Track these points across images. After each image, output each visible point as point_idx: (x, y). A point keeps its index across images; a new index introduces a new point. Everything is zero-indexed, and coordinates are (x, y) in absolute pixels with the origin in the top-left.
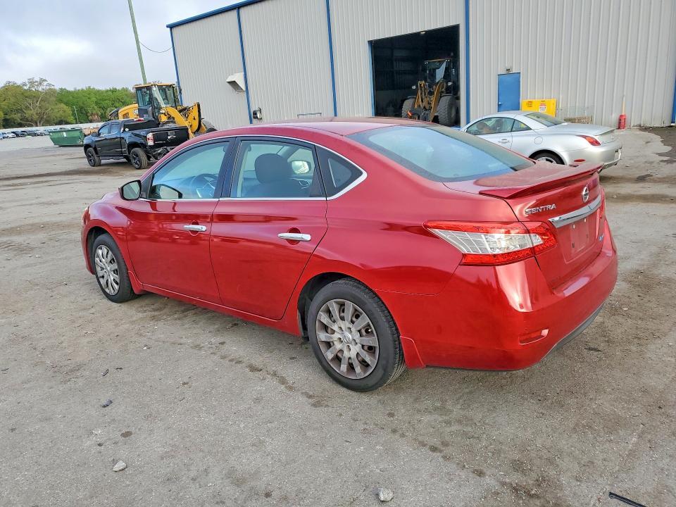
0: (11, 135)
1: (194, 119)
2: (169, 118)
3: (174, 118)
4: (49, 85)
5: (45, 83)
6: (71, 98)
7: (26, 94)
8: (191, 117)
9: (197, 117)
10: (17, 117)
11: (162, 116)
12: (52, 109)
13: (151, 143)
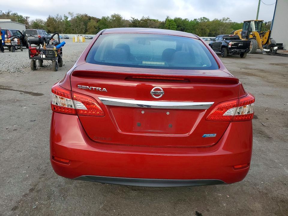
0: (209, 40)
1: (266, 38)
2: (254, 37)
3: (256, 37)
4: (230, 20)
5: (228, 20)
6: (237, 26)
7: (220, 24)
8: (265, 37)
9: (267, 38)
10: (214, 33)
11: (251, 35)
12: (228, 31)
13: (230, 46)
